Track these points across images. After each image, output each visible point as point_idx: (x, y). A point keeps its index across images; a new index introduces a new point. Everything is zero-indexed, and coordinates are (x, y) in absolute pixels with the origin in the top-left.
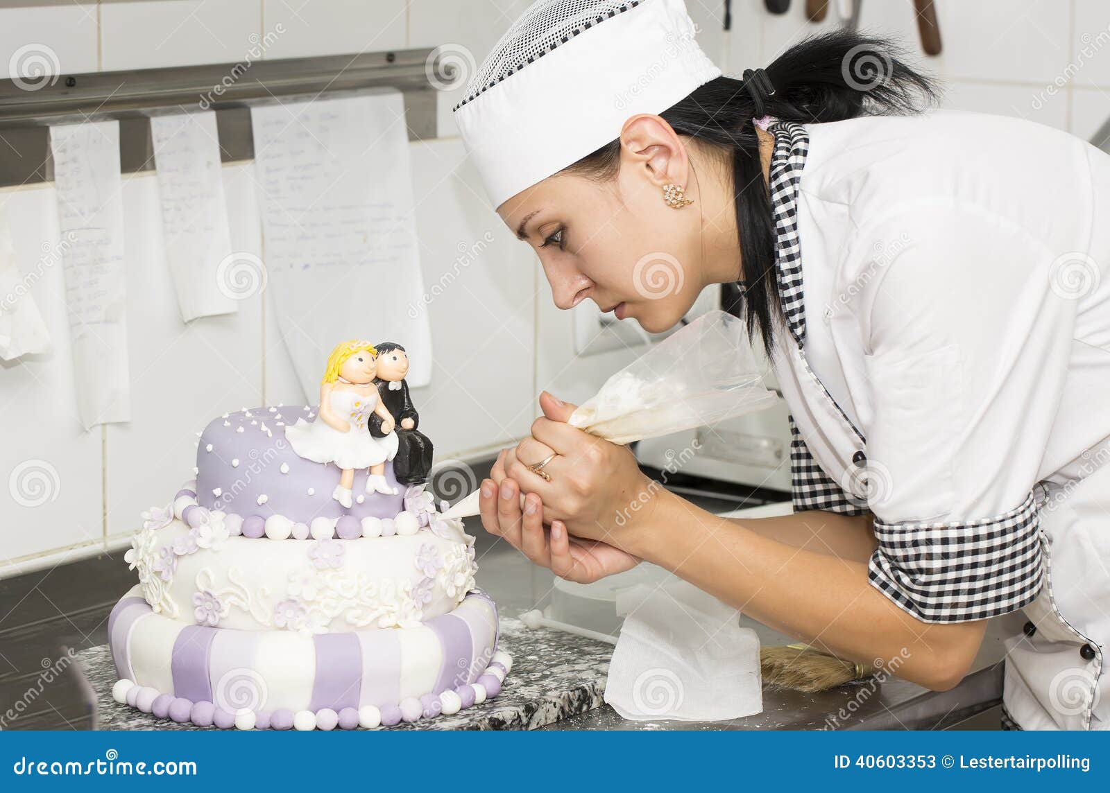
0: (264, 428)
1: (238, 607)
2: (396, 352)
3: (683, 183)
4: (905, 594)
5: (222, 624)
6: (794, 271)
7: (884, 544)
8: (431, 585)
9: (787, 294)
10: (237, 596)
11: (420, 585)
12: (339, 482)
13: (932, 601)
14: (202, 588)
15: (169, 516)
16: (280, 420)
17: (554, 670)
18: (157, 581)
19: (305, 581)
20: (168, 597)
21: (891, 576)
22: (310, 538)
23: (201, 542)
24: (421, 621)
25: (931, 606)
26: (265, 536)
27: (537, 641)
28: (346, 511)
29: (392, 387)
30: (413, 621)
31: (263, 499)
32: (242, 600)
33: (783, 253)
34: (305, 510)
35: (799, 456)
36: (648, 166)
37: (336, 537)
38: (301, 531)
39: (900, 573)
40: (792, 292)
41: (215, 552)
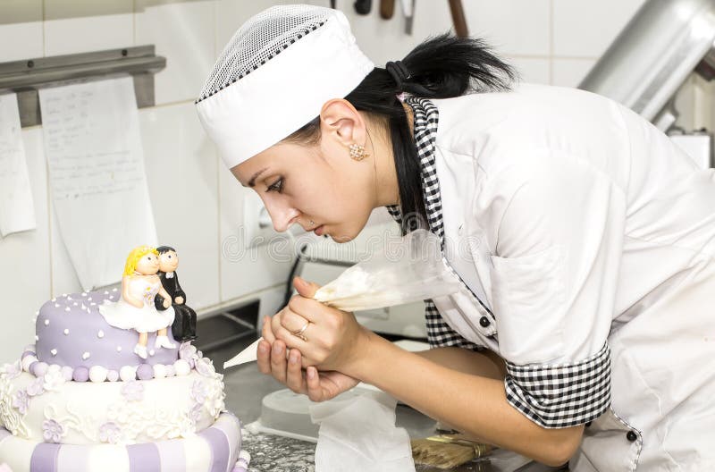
0: (84, 307)
1: (75, 430)
2: (170, 252)
3: (363, 143)
4: (532, 410)
5: (63, 441)
6: (436, 201)
7: (516, 378)
8: (201, 408)
9: (432, 216)
10: (73, 421)
11: (195, 409)
12: (138, 342)
13: (552, 415)
14: (49, 418)
15: (19, 369)
16: (92, 301)
17: (278, 461)
18: (15, 414)
19: (120, 410)
20: (23, 424)
21: (524, 399)
22: (120, 380)
23: (47, 386)
24: (196, 433)
25: (551, 419)
26: (89, 380)
27: (259, 443)
28: (143, 361)
29: (168, 276)
30: (190, 434)
31: (86, 355)
32: (76, 424)
33: (428, 190)
34: (116, 362)
35: (432, 317)
36: (338, 133)
37: (137, 379)
38: (113, 375)
39: (531, 397)
40: (436, 215)
41: (55, 392)
